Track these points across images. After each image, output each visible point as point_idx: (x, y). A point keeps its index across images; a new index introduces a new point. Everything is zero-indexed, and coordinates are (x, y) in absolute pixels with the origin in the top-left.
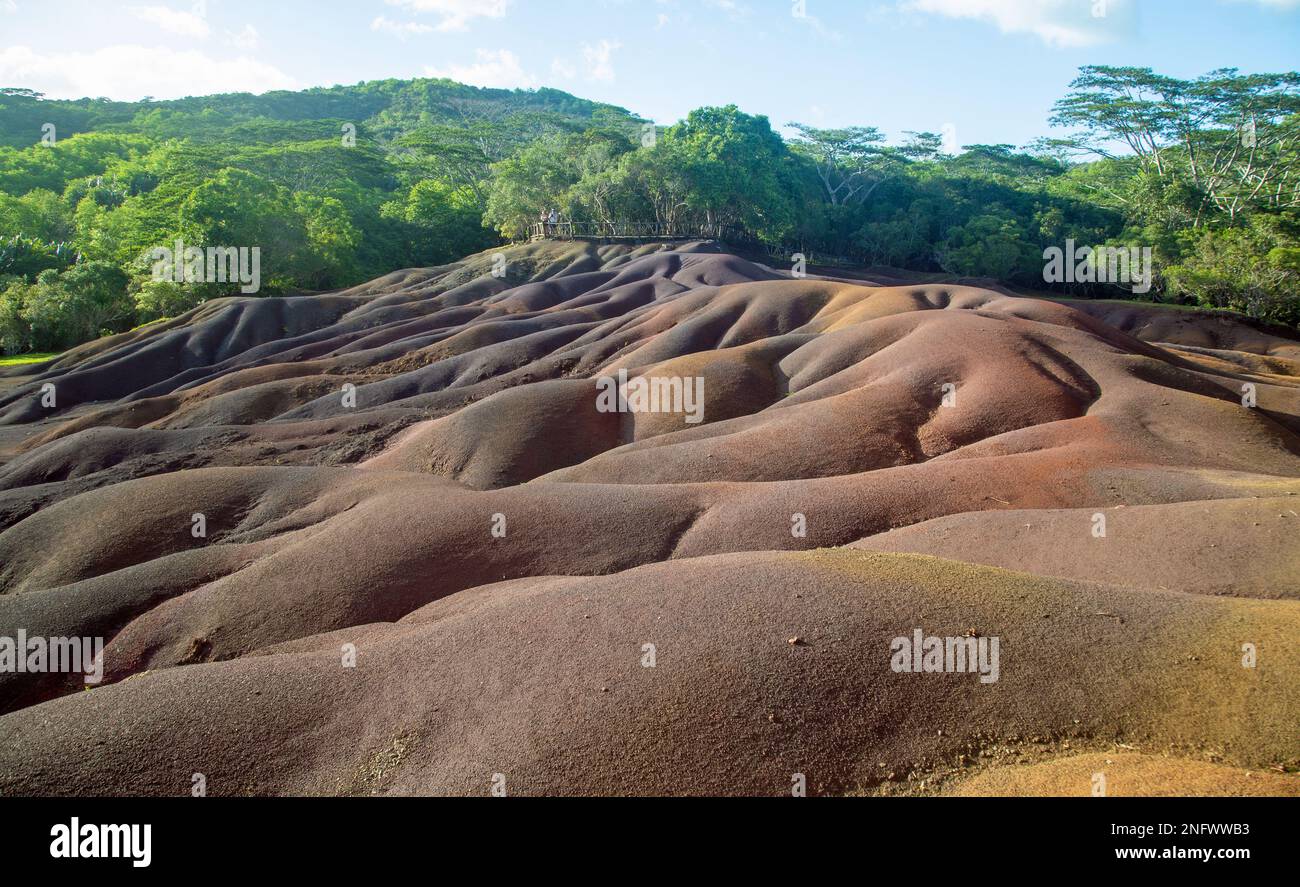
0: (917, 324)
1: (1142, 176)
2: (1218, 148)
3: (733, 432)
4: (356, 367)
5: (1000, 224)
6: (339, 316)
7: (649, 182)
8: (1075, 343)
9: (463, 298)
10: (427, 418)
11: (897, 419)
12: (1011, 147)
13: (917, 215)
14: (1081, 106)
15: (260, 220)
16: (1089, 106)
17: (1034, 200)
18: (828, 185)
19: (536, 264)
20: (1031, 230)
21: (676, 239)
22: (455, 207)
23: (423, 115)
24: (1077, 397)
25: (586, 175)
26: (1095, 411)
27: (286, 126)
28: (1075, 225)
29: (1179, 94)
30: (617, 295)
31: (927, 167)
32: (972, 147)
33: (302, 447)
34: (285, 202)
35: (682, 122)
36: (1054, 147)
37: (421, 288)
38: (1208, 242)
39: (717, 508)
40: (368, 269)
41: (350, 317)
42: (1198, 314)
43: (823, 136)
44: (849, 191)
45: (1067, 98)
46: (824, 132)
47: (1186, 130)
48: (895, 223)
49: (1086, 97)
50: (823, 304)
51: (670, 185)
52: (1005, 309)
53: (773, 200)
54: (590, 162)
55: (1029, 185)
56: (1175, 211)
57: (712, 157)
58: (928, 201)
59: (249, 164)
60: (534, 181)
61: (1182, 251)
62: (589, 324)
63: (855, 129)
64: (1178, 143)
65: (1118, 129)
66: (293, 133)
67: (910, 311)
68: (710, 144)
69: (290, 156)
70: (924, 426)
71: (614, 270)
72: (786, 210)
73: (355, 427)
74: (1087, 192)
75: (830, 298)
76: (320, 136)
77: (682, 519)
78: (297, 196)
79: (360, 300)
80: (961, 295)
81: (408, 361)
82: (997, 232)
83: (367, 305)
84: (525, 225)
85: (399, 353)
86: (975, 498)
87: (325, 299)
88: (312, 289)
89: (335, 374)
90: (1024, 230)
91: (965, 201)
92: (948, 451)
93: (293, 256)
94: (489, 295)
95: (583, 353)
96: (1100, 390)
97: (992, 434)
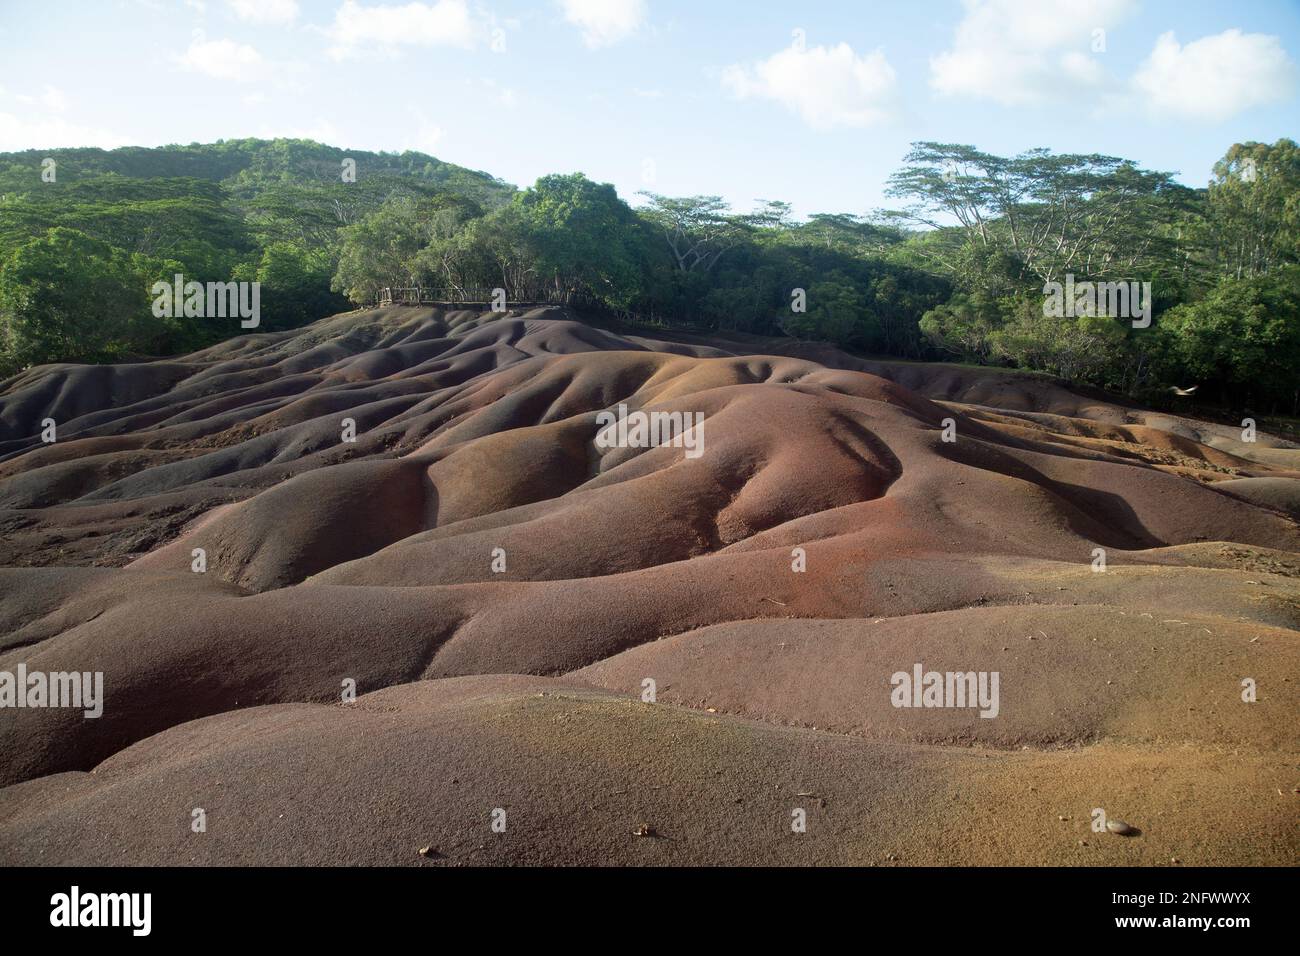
0: (730, 400)
1: (968, 247)
2: (1035, 221)
3: (530, 519)
4: (179, 440)
5: (839, 291)
6: (173, 383)
7: (497, 249)
8: (882, 419)
9: (304, 365)
10: (230, 501)
11: (697, 504)
12: (853, 216)
13: (762, 282)
14: (914, 180)
15: (93, 282)
16: (920, 179)
17: (871, 268)
18: (676, 251)
19: (381, 330)
20: (868, 296)
21: (523, 305)
22: (309, 270)
23: (284, 176)
24: (877, 475)
25: (434, 241)
26: (894, 491)
27: (134, 184)
28: (908, 292)
29: (1000, 170)
30: (457, 363)
31: (773, 234)
32: (817, 216)
33: (92, 534)
34: (120, 264)
35: (529, 189)
36: (889, 217)
37: (262, 354)
38: (1025, 309)
39: (482, 615)
40: (216, 333)
41: (185, 384)
42: (1018, 377)
43: (671, 204)
44: (696, 258)
45: (900, 172)
46: (671, 200)
47: (1007, 205)
48: (740, 289)
49: (917, 171)
50: (649, 375)
51: (517, 251)
52: (821, 382)
53: (619, 266)
54: (439, 228)
55: (868, 252)
56: (997, 279)
57: (559, 224)
58: (772, 268)
59: (87, 223)
60: (382, 244)
61: (1004, 317)
62: (421, 395)
63: (701, 197)
64: (1000, 216)
65: (946, 201)
66: (141, 192)
67: (732, 384)
68: (557, 211)
69: (132, 214)
70: (723, 511)
71: (458, 336)
72: (633, 276)
73: (158, 510)
74: (921, 260)
75: (656, 369)
76: (172, 195)
77: (443, 628)
78: (136, 256)
79: (197, 367)
80: (783, 366)
81: (234, 434)
82: (836, 298)
83: (203, 372)
84: (375, 291)
85: (227, 425)
86: (751, 600)
87: (159, 367)
88: (152, 354)
89: (156, 449)
90: (862, 296)
91: (807, 267)
92: (745, 537)
93: (130, 320)
94: (330, 363)
95: (408, 426)
96: (901, 468)
97: (792, 518)
